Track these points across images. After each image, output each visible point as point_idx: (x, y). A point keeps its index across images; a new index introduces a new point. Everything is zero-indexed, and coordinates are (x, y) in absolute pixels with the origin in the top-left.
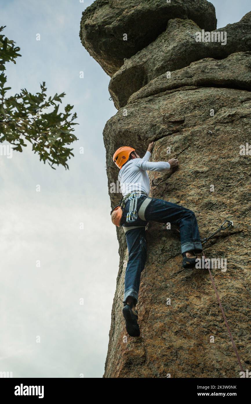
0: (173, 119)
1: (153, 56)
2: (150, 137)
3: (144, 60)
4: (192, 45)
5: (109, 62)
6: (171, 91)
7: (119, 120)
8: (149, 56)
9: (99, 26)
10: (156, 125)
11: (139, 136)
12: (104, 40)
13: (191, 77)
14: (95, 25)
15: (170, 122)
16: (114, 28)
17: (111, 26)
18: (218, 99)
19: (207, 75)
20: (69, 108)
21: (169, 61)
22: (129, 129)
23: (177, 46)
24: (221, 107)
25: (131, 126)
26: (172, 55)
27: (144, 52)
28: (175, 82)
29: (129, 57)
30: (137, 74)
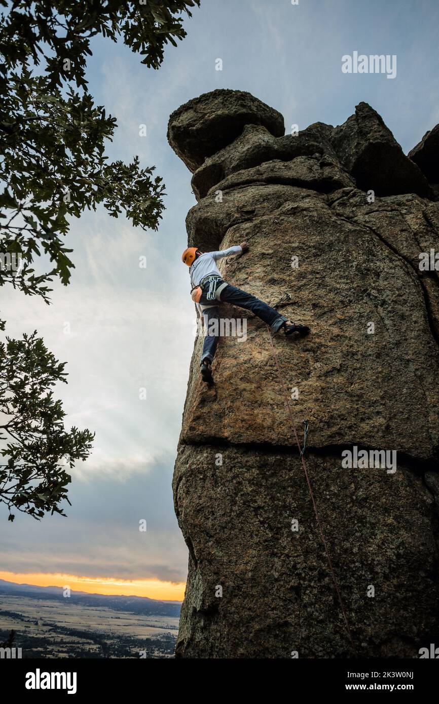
0: (245, 209)
1: (230, 156)
2: (226, 224)
3: (222, 159)
4: (264, 147)
5: (192, 160)
6: (245, 186)
7: (200, 209)
8: (227, 156)
9: (184, 127)
10: (231, 214)
11: (216, 222)
12: (188, 140)
13: (262, 174)
14: (180, 126)
15: (243, 211)
16: (197, 130)
17: (194, 128)
18: (284, 194)
19: (275, 173)
20: (158, 180)
21: (244, 160)
22: (208, 216)
23: (251, 148)
24: (286, 201)
25: (209, 214)
26: (246, 155)
27: (222, 152)
28: (248, 178)
29: (209, 156)
30: (215, 171)
